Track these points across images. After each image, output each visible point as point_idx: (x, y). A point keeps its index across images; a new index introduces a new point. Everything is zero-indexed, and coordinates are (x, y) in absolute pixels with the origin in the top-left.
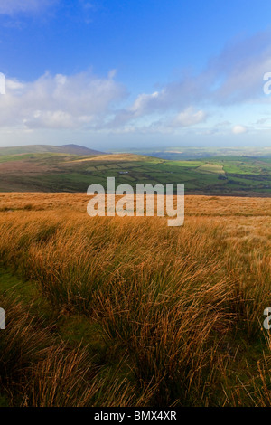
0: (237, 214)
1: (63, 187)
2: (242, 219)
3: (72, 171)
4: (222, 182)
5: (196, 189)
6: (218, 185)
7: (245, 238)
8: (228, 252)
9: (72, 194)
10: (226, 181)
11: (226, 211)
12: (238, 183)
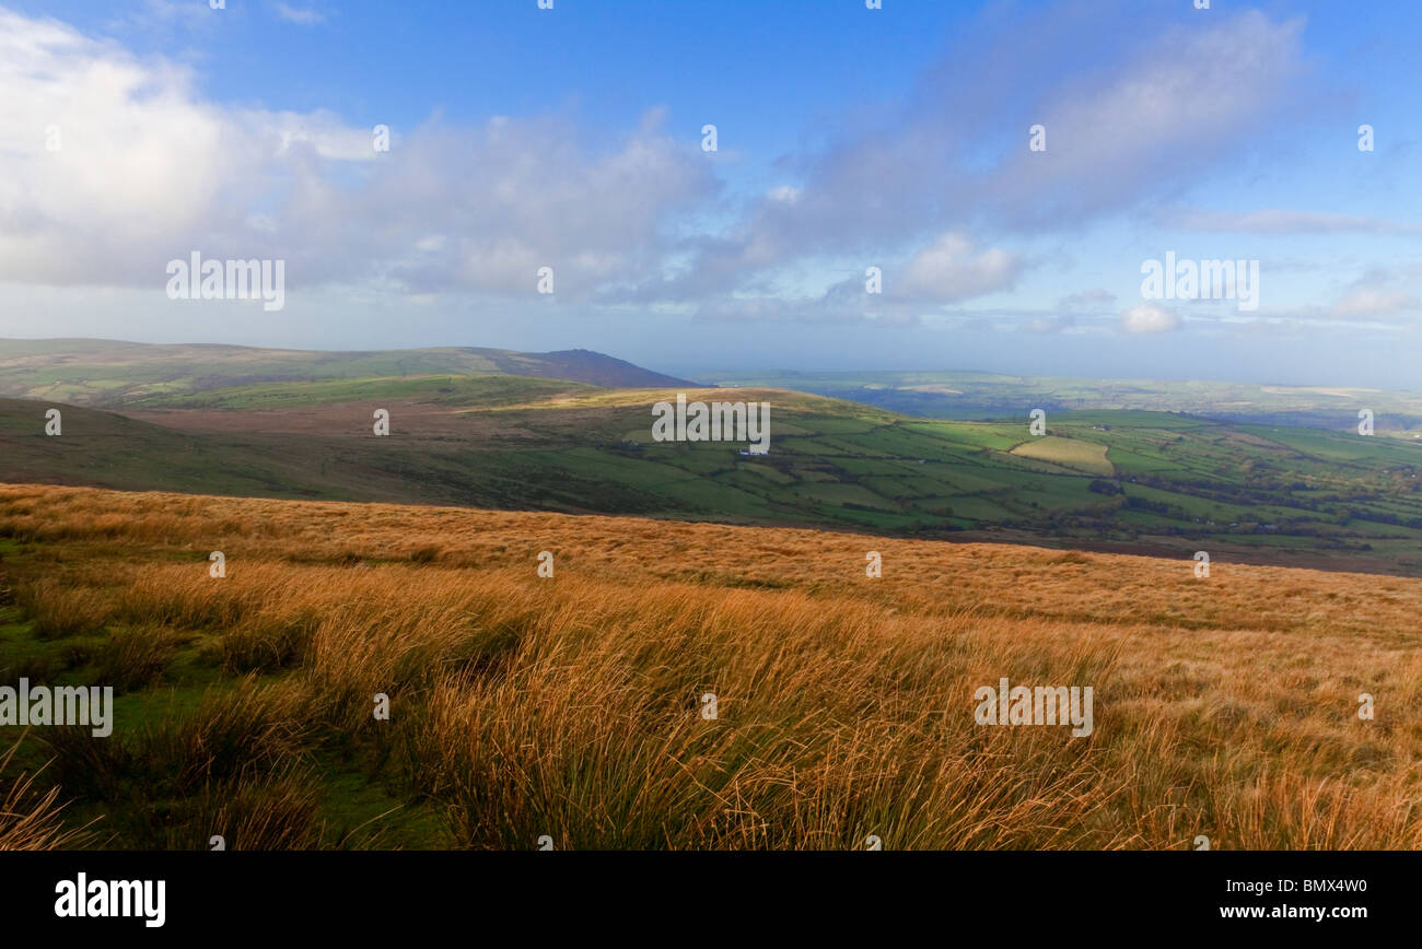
0: (1157, 620)
1: (542, 495)
2: (1177, 636)
3: (574, 441)
4: (1103, 502)
5: (1007, 524)
6: (1086, 513)
7: (1192, 703)
8: (1127, 750)
9: (573, 519)
10: (1118, 500)
11: (1117, 606)
12: (1162, 509)
